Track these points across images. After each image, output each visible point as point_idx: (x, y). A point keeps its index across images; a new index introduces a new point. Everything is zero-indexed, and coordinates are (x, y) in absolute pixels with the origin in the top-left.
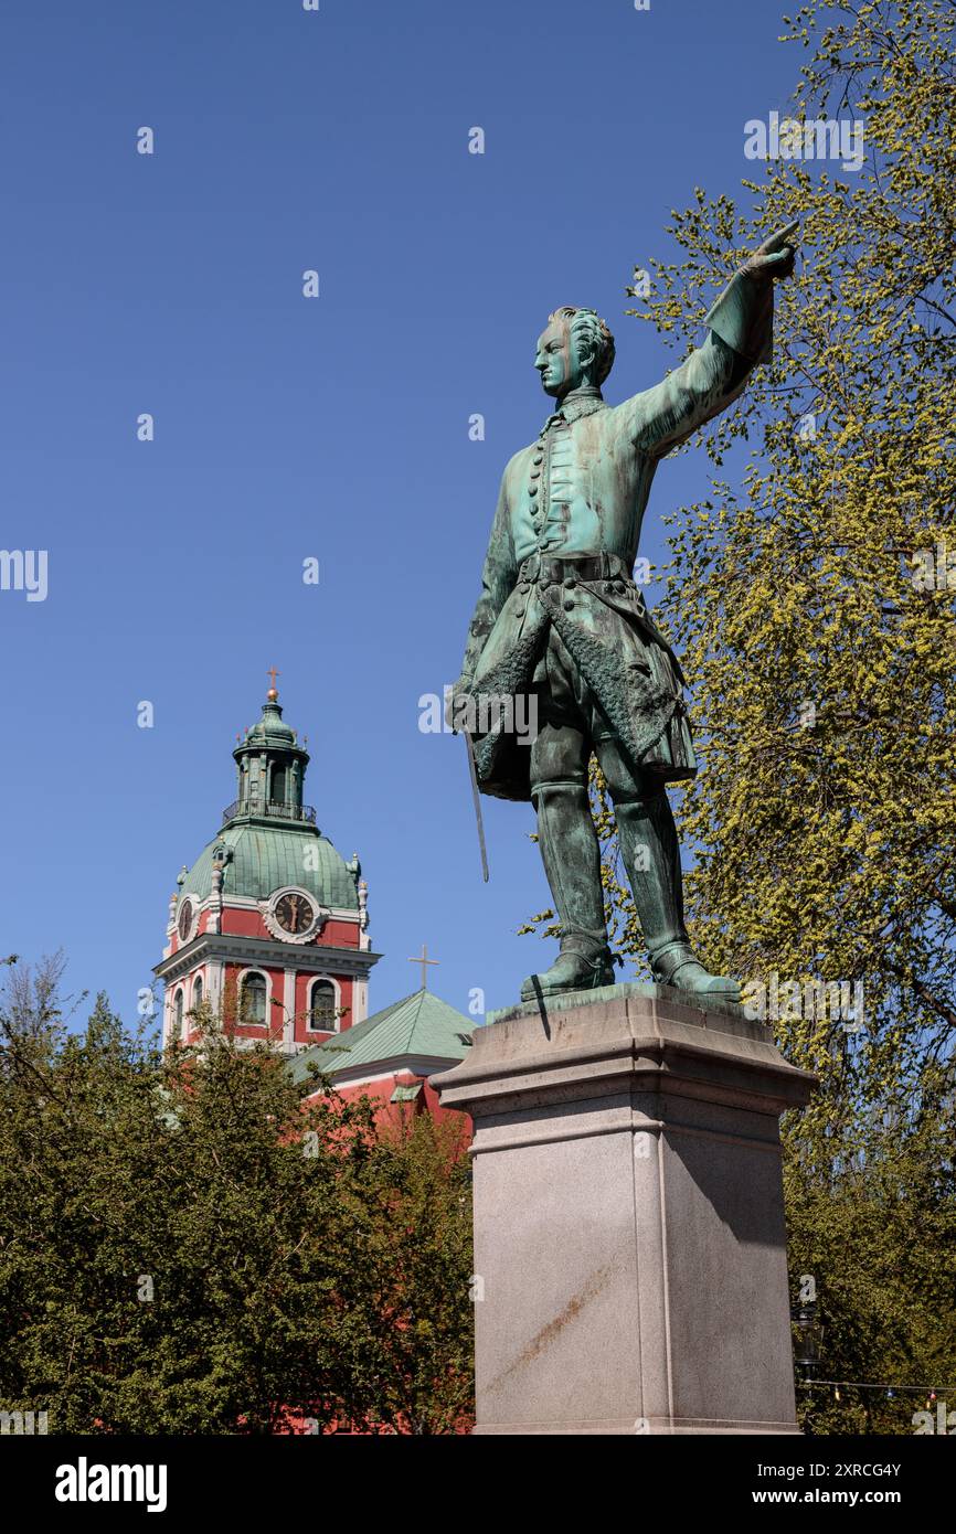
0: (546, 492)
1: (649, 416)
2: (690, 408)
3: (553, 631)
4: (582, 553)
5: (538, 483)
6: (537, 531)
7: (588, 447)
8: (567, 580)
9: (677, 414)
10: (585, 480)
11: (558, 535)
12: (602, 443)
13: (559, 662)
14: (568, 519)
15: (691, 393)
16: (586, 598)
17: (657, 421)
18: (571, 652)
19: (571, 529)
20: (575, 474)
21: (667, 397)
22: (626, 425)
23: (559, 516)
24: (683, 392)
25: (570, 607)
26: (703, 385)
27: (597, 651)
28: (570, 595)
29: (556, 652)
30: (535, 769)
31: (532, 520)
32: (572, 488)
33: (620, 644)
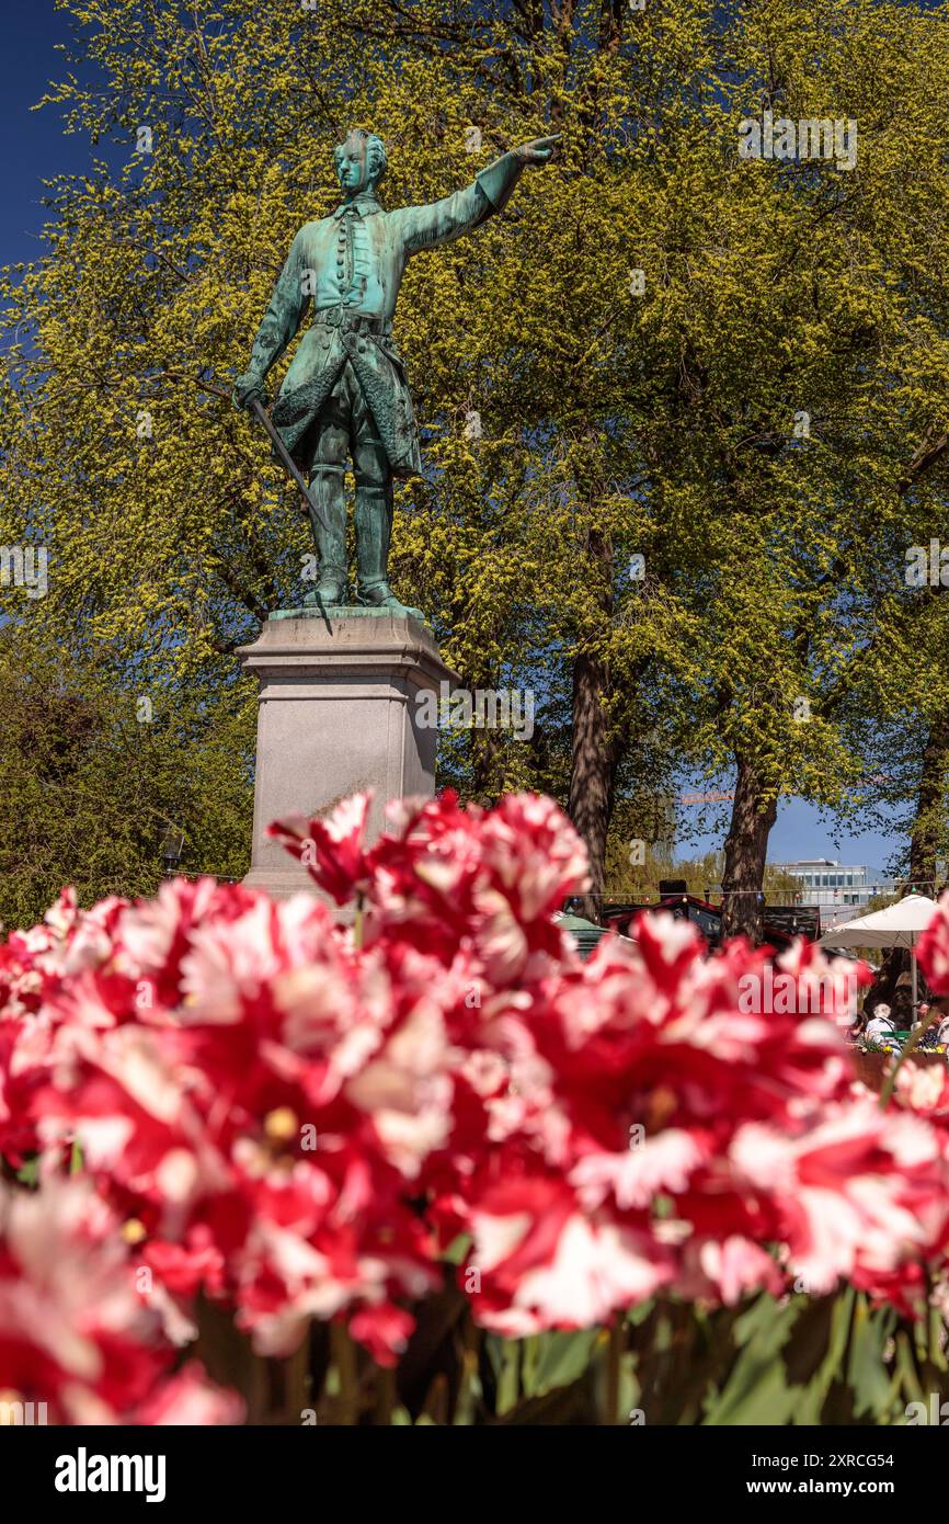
0: (351, 265)
1: (420, 228)
2: (449, 231)
3: (349, 364)
4: (372, 314)
5: (344, 256)
6: (341, 291)
7: (378, 239)
8: (362, 331)
9: (440, 232)
10: (378, 263)
11: (357, 298)
12: (387, 239)
13: (348, 386)
14: (365, 288)
15: (453, 221)
16: (373, 347)
17: (424, 233)
18: (360, 381)
19: (367, 295)
20: (372, 258)
21: (436, 219)
22: (402, 229)
23: (359, 285)
24: (448, 218)
25: (362, 350)
26: (462, 218)
27: (381, 387)
28: (362, 342)
29: (348, 379)
30: (320, 453)
31: (339, 282)
32: (369, 267)
33: (393, 384)
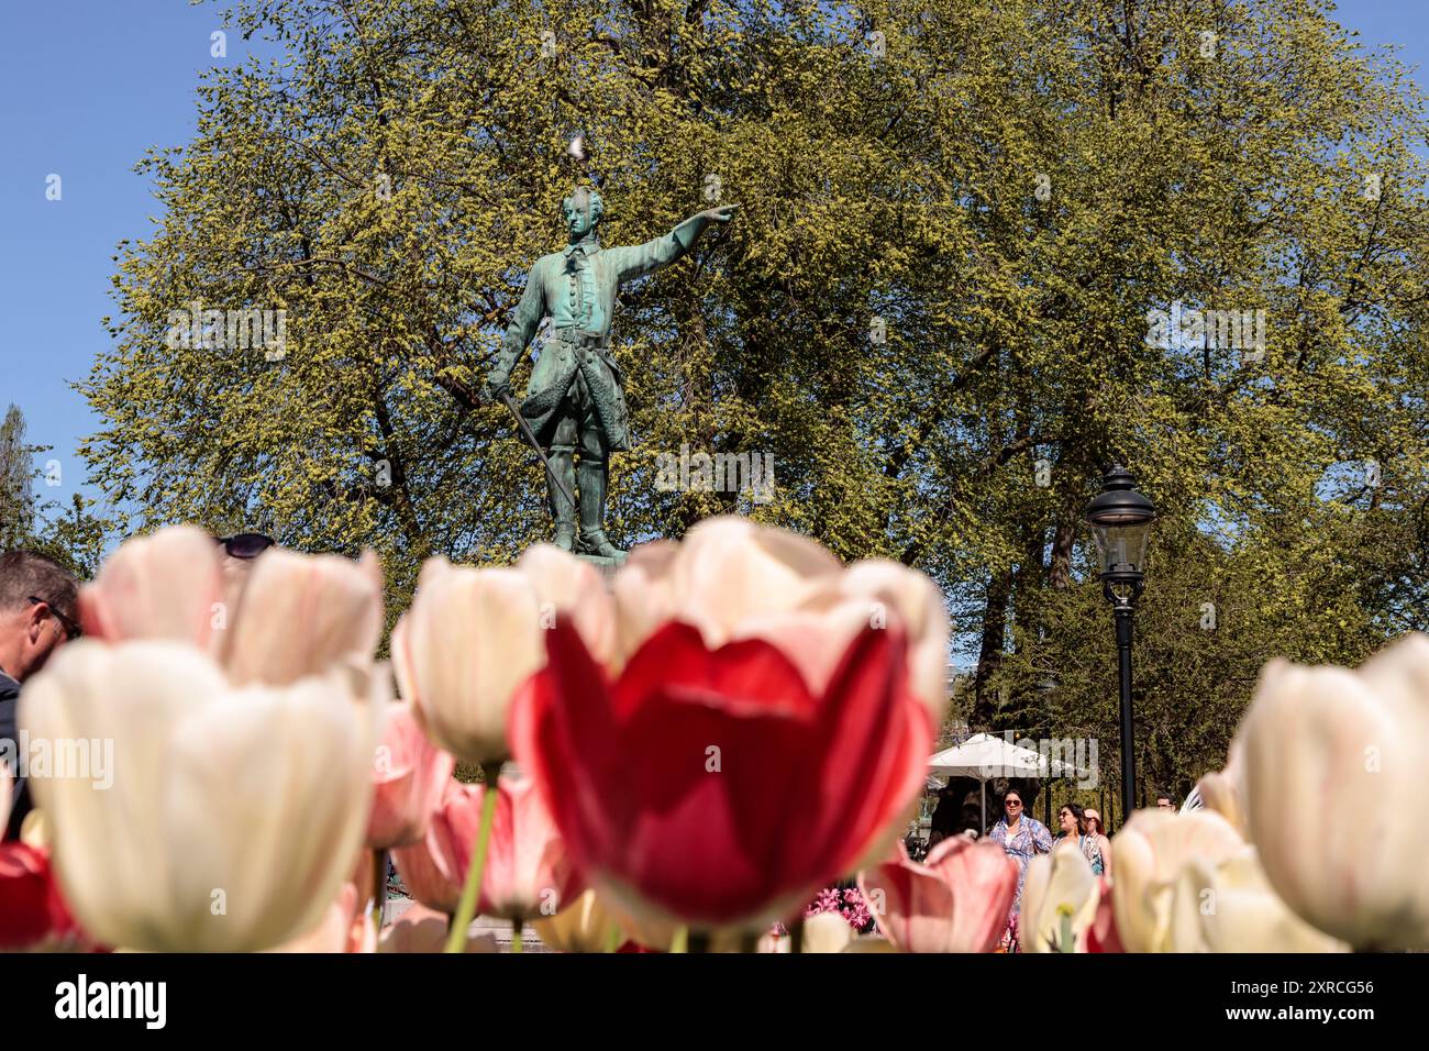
0: (581, 296)
1: (630, 265)
2: (652, 267)
3: (580, 372)
4: (597, 334)
5: (575, 289)
6: (573, 316)
7: (600, 275)
8: (589, 347)
9: (645, 268)
10: (600, 294)
11: (586, 321)
12: (606, 273)
13: (579, 387)
14: (591, 314)
15: (656, 261)
16: (597, 358)
17: (634, 269)
18: (589, 385)
19: (593, 319)
20: (596, 290)
21: (642, 259)
22: (617, 265)
23: (587, 311)
24: (652, 259)
25: (590, 361)
26: (662, 259)
27: (604, 390)
28: (590, 355)
29: (579, 382)
30: (557, 438)
31: (572, 309)
32: (594, 298)
33: (612, 386)
